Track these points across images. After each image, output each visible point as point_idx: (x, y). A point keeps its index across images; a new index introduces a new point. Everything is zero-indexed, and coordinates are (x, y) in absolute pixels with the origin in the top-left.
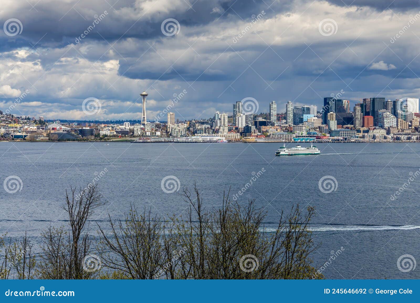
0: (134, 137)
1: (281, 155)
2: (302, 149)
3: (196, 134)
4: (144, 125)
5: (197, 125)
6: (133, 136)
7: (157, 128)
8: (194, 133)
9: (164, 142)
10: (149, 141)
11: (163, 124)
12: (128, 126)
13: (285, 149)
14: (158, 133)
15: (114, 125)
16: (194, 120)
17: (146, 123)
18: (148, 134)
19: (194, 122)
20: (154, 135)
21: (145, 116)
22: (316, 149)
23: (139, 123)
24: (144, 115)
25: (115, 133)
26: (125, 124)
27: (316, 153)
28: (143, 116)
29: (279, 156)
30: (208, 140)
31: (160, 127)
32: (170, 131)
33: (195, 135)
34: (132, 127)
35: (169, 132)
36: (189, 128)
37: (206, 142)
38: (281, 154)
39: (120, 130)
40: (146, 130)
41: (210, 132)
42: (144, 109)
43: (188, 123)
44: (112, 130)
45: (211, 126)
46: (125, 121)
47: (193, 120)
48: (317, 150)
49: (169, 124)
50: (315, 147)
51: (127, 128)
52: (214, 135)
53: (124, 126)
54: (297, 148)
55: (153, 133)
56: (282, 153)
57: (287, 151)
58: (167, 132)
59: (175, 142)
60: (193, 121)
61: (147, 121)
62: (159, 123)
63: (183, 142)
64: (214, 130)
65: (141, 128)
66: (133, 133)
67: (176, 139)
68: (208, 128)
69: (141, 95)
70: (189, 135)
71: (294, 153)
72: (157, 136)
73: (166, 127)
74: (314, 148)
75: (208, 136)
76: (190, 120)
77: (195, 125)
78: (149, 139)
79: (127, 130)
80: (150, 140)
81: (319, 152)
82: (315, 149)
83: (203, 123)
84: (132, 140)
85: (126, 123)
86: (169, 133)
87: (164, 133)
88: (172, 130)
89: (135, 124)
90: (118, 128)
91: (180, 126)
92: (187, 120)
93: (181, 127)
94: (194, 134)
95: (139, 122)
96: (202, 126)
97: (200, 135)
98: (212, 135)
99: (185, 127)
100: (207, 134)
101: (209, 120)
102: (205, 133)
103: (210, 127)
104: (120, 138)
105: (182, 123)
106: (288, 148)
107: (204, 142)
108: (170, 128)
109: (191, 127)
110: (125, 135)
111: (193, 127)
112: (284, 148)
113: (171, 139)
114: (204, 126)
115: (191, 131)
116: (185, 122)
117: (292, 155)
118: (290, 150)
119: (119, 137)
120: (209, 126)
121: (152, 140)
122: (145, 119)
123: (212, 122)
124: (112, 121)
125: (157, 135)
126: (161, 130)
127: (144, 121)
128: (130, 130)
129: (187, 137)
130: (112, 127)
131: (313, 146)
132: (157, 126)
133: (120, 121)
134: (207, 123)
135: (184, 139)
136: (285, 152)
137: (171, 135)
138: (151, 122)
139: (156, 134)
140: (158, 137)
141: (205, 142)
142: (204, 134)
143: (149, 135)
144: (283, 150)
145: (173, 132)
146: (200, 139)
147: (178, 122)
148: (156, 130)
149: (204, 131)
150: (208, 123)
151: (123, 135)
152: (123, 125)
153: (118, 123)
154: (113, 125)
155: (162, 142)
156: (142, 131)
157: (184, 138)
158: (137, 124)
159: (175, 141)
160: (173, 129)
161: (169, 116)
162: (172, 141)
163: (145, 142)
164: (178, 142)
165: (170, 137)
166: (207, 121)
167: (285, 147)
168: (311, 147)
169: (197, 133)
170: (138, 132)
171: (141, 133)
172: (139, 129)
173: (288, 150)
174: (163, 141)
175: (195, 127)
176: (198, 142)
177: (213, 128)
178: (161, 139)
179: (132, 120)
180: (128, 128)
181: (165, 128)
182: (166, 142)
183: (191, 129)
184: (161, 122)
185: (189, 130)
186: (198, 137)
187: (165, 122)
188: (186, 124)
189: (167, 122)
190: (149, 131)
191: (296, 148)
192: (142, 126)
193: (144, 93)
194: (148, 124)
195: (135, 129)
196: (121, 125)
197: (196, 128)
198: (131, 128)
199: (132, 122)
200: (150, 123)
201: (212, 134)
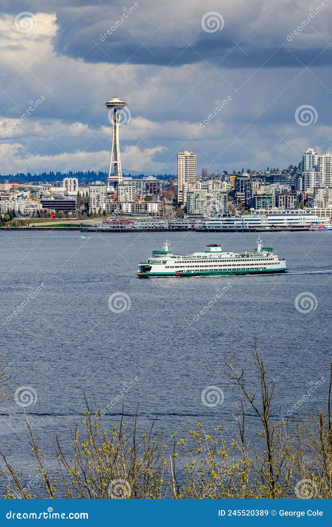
0: (89, 216)
1: (154, 275)
2: (225, 255)
3: (252, 209)
4: (115, 184)
5: (255, 184)
6: (86, 212)
7: (151, 192)
8: (248, 206)
9: (169, 230)
10: (128, 227)
11: (166, 183)
12: (72, 188)
13: (167, 258)
14: (154, 207)
15: (38, 184)
16: (248, 172)
17: (120, 179)
18: (127, 208)
19: (249, 178)
20: (143, 210)
21: (119, 162)
22: (269, 257)
23: (103, 181)
24: (116, 159)
25: (40, 207)
26: (66, 183)
27: (269, 267)
28: (112, 162)
29: (146, 277)
30: (285, 225)
31: (158, 191)
32: (185, 201)
33: (250, 211)
34: (83, 191)
35: (181, 203)
36: (235, 191)
37: (280, 231)
38: (152, 271)
39: (52, 199)
40: (121, 198)
41: (291, 204)
42: (115, 141)
43: (232, 178)
44: (32, 197)
45: (293, 188)
46: (65, 176)
47: (245, 171)
48: (276, 260)
49: (182, 183)
50: (270, 250)
51: (70, 193)
52: (299, 210)
53: (65, 189)
54: (208, 254)
55: (139, 207)
56: (155, 269)
57: (171, 262)
58: (176, 204)
59: (197, 231)
60: (244, 175)
61: (124, 176)
62: (155, 179)
63: (218, 231)
64: (300, 197)
65: (108, 194)
66: (87, 205)
67: (200, 221)
68: (285, 192)
69: (110, 106)
70: (234, 212)
71: (195, 269)
72: (150, 214)
73: (174, 189)
74: (265, 253)
75: (284, 214)
76: (237, 172)
77: (250, 185)
78: (129, 223)
79: (70, 199)
80: (131, 224)
81: (282, 265)
82: (268, 255)
83: (270, 180)
84: (83, 226)
85: (68, 179)
86: (182, 207)
87: (167, 207)
88: (189, 198)
89: (91, 181)
90: (49, 193)
91: (210, 188)
92: (230, 172)
93: (214, 190)
94: (248, 210)
95: (102, 177)
96: (268, 187)
97: (264, 210)
98: (295, 211)
99: (222, 190)
100: (282, 209)
101: (288, 171)
102: (277, 205)
103: (290, 189)
104: (53, 220)
105: (217, 181)
106: (175, 254)
107: (274, 229)
108: (185, 194)
109: (238, 191)
110: (66, 213)
111: (246, 189)
112: (165, 253)
113: (188, 221)
114: (273, 188)
115: (240, 201)
116: (224, 177)
117: (188, 275)
118: (181, 260)
119: (49, 216)
120: (287, 188)
121: (138, 225)
122: (119, 168)
123: (295, 176)
124: (33, 175)
125: (149, 210)
126: (161, 199)
127: (115, 173)
128: (78, 199)
129: (229, 216)
130: (33, 192)
131: (263, 249)
132: (152, 188)
133: (52, 174)
134: (281, 179)
135: (221, 222)
136: (167, 265)
137: (186, 210)
138: (134, 178)
139: (146, 208)
140: (151, 217)
141: (277, 231)
142: (275, 209)
143: (130, 211)
144: (161, 259)
145: (192, 203)
146: (265, 222)
147: (205, 177)
148: (148, 199)
149: (274, 200)
150: (285, 178)
151: (60, 212)
152: (59, 186)
153: (48, 181)
154: (34, 184)
155: (162, 230)
156: (111, 200)
157: (220, 219)
158: (98, 183)
159: (196, 226)
160: (193, 196)
161: (182, 162)
162: (190, 226)
163: (119, 231)
164: (206, 231)
165: (185, 217)
166: (283, 173)
167: (167, 250)
168: (256, 250)
169: (254, 207)
170: (101, 205)
171: (107, 206)
172: (103, 197)
173: (176, 260)
174: (166, 226)
175: (251, 191)
176: (258, 229)
177: (298, 193)
178: (163, 222)
179: (85, 171)
180: (73, 193)
181: (171, 193)
182: (173, 230)
183: (240, 195)
184: (160, 177)
185: (235, 198)
186: (259, 217)
187: (170, 176)
188: (227, 181)
189: (175, 178)
190: (128, 200)
191: (203, 254)
192: (111, 189)
193: (116, 100)
194: (126, 183)
195: (93, 196)
196: (55, 186)
197: (253, 193)
198: (81, 193)
199: (85, 176)
200: (130, 179)
201: (296, 208)
